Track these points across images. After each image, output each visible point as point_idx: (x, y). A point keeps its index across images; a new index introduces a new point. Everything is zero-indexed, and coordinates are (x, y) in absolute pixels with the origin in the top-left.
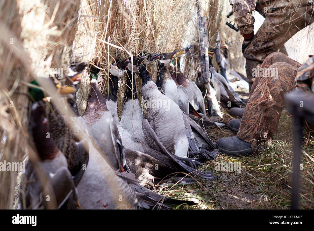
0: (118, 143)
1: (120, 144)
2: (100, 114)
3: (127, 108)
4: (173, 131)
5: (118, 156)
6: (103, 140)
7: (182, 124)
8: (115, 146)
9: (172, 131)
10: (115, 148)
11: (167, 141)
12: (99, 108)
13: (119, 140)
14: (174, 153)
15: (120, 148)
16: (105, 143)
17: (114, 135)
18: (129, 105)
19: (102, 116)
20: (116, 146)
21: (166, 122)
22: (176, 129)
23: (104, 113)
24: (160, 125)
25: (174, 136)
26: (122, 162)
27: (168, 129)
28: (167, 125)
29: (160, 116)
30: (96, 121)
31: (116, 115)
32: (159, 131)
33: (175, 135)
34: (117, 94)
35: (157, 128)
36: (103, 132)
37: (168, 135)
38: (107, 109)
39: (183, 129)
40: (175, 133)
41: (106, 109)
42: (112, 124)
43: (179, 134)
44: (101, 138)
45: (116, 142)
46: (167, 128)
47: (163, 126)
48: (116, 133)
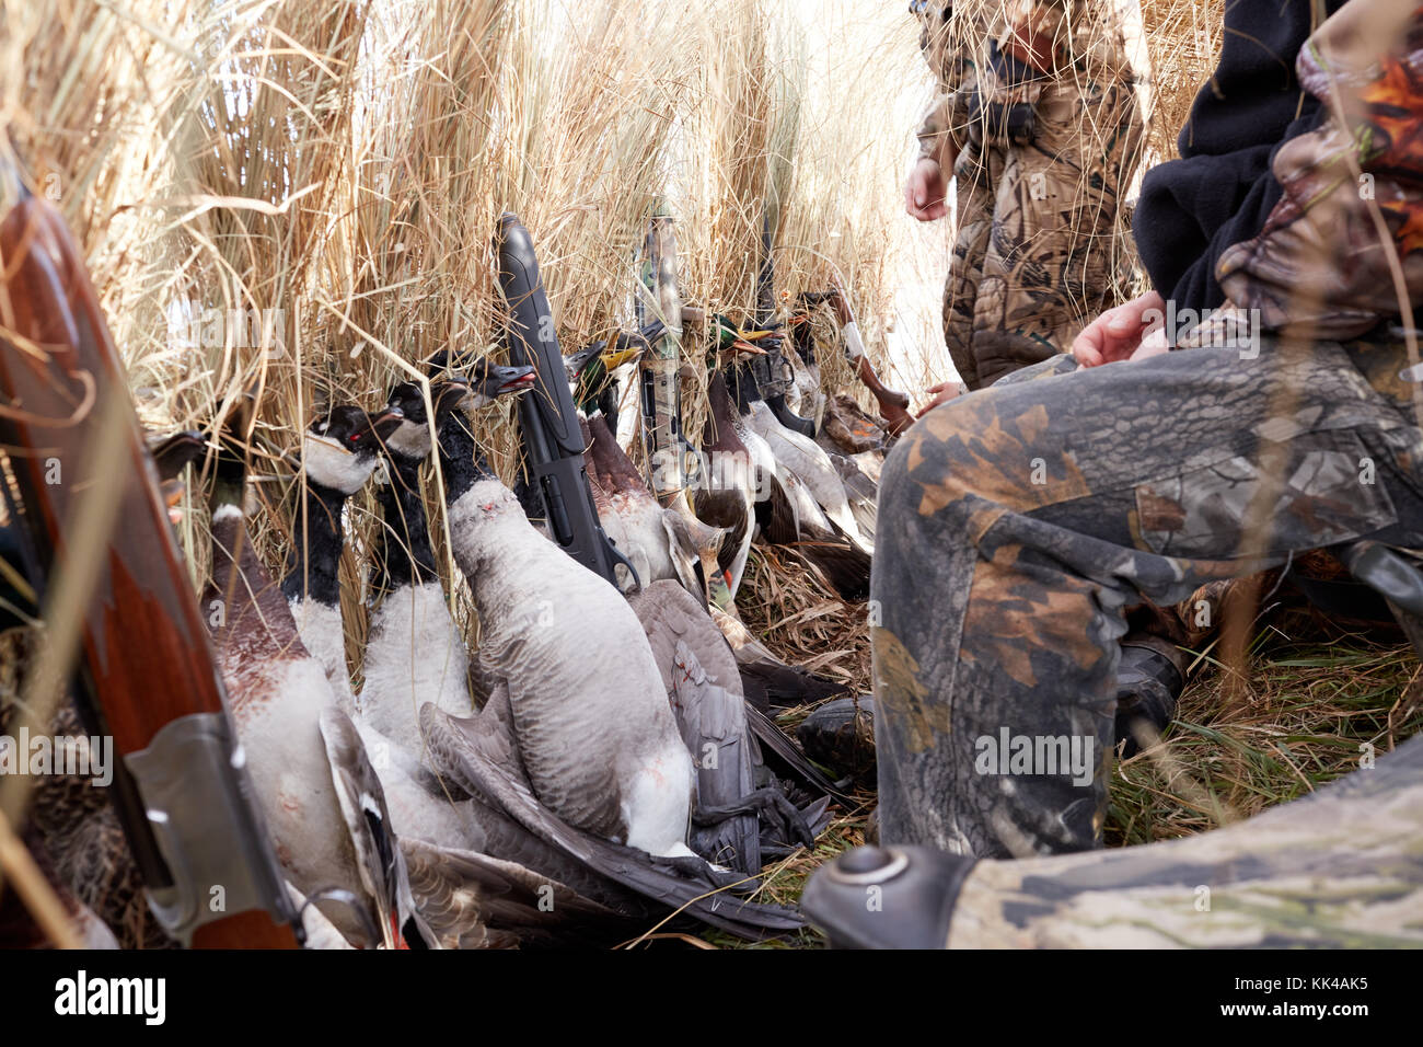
0: (368, 813)
1: (378, 814)
2: (268, 674)
3: (389, 626)
4: (606, 735)
5: (372, 876)
6: (292, 805)
7: (649, 690)
8: (356, 830)
9: (601, 732)
10: (357, 838)
11: (586, 786)
12: (261, 647)
13: (372, 795)
14: (624, 837)
15: (382, 837)
16: (303, 816)
17: (347, 775)
18: (399, 611)
19: (280, 686)
20: (361, 827)
21: (569, 691)
22: (621, 719)
23: (286, 671)
24: (539, 710)
25: (613, 757)
26: (395, 904)
27: (583, 727)
28: (574, 707)
29: (533, 661)
30: (251, 712)
31: (338, 669)
32: (540, 740)
33: (619, 750)
34: (341, 572)
35: (526, 724)
36: (287, 764)
37: (586, 756)
38: (303, 649)
39: (657, 715)
40: (618, 743)
41: (300, 651)
42: (333, 721)
43: (640, 740)
44: (282, 795)
45: (356, 805)
46: (576, 725)
47: (554, 715)
48: (355, 760)
